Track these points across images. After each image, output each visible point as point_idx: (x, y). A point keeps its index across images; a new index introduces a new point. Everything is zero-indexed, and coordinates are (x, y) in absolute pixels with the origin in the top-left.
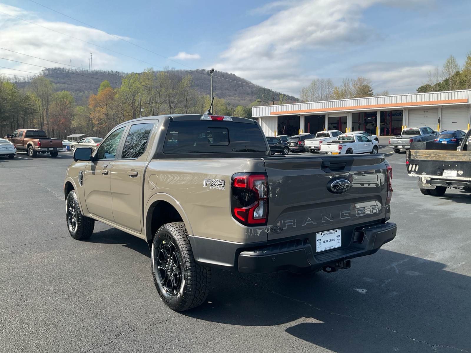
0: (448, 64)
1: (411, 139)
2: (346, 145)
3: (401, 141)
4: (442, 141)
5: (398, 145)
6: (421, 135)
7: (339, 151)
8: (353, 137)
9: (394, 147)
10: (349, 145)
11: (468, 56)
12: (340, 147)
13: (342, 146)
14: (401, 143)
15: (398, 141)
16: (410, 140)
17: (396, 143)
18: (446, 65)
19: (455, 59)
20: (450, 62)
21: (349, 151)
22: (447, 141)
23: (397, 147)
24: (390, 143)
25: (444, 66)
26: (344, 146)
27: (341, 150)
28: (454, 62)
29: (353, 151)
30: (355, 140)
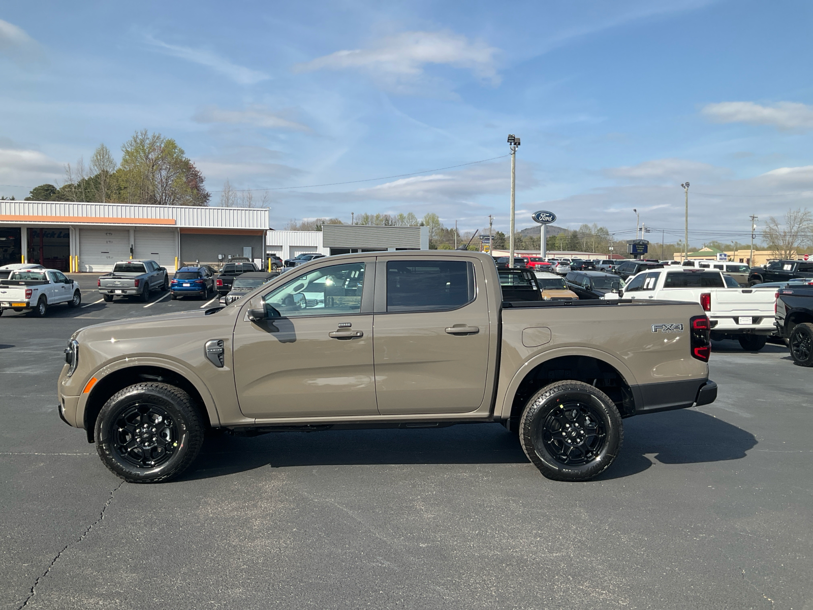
0: (99, 157)
1: (137, 279)
2: (37, 289)
3: (119, 282)
4: (183, 283)
5: (115, 290)
6: (147, 272)
7: (27, 300)
8: (44, 273)
9: (108, 292)
10: (41, 289)
11: (124, 149)
12: (28, 292)
13: (31, 290)
14: (120, 286)
15: (115, 282)
16: (136, 281)
17: (111, 285)
18: (95, 158)
19: (109, 152)
20: (101, 155)
21: (43, 298)
22: (190, 283)
23: (113, 293)
24: (100, 286)
25: (92, 159)
26: (34, 290)
27: (30, 298)
28: (107, 155)
29: (48, 300)
30: (48, 279)
